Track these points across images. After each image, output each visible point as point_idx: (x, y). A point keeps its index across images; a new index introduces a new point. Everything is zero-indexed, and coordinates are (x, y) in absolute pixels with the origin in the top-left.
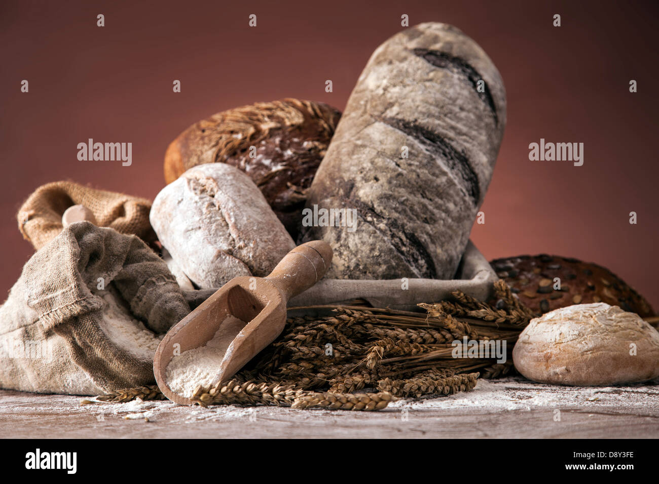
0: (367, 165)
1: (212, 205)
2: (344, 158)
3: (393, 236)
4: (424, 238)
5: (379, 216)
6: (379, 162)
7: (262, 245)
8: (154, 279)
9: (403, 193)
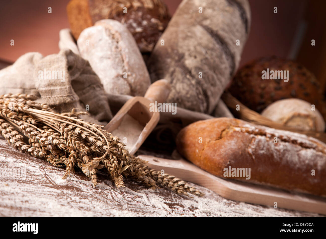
0: (192, 48)
1: (117, 47)
2: (181, 40)
3: (197, 89)
4: (209, 93)
5: (193, 77)
6: (199, 48)
7: (138, 77)
8: (95, 86)
9: (206, 68)
